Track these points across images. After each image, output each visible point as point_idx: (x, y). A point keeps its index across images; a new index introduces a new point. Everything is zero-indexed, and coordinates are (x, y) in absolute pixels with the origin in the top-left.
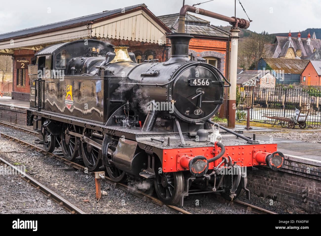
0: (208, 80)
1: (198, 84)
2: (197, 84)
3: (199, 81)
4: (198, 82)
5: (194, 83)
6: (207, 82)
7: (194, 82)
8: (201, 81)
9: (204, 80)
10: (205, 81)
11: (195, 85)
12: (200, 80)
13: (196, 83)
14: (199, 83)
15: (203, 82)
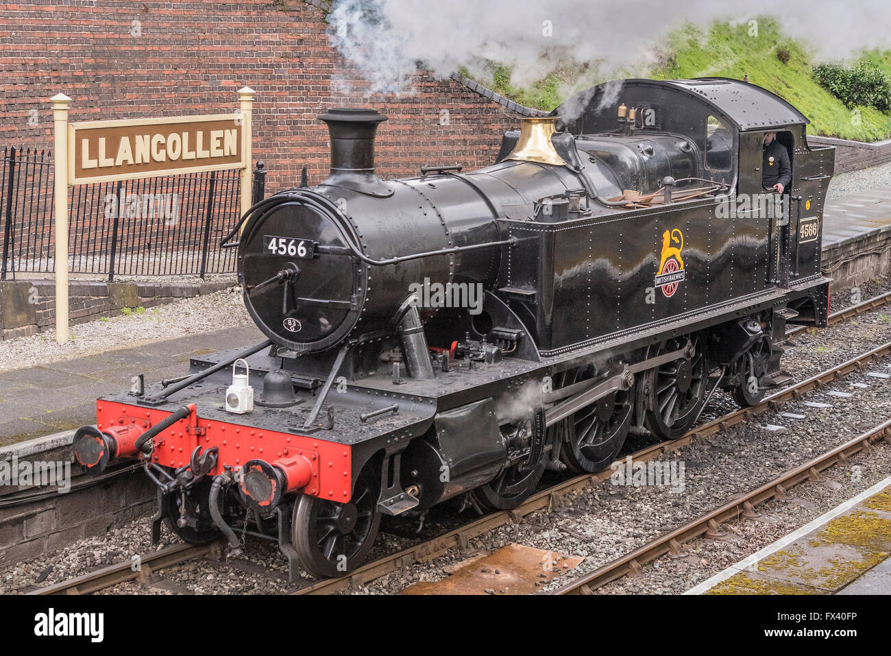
0: (302, 243)
1: (280, 252)
2: (277, 251)
3: (283, 243)
4: (281, 246)
5: (270, 247)
6: (300, 248)
7: (271, 244)
8: (287, 244)
9: (293, 241)
10: (296, 244)
11: (274, 252)
12: (284, 241)
13: (274, 248)
14: (282, 249)
15: (290, 247)
